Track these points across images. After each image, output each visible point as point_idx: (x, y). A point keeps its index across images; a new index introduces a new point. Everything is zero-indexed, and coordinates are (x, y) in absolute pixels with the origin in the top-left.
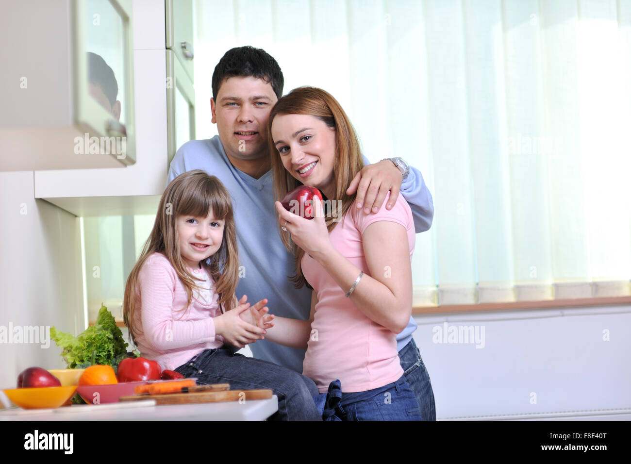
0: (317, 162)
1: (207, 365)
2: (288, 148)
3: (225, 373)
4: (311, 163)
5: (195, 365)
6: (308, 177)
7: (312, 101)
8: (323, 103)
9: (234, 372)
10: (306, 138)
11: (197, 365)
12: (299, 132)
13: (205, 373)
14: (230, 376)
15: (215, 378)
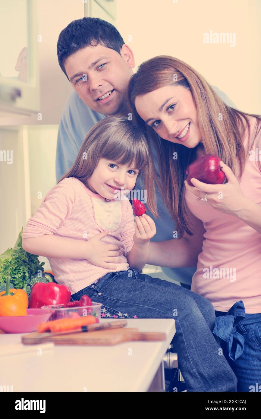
0: (190, 124)
2: (159, 121)
4: (186, 127)
5: (96, 287)
6: (188, 140)
7: (161, 72)
8: (173, 69)
10: (172, 107)
11: (98, 287)
12: (163, 105)
13: (104, 295)
14: (126, 299)
15: (113, 301)
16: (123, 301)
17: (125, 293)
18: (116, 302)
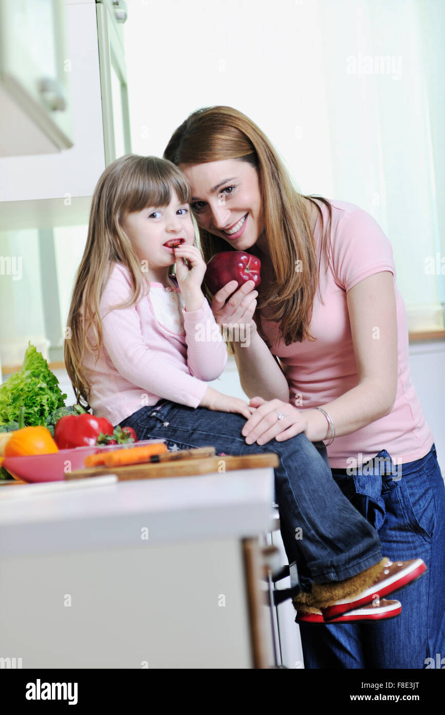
0: (247, 215)
1: (175, 415)
3: (200, 425)
4: (242, 218)
5: (159, 414)
9: (212, 423)
10: (228, 189)
11: (162, 415)
12: (218, 186)
13: (173, 426)
14: (207, 428)
15: (187, 432)
16: (203, 431)
17: (204, 419)
18: (192, 433)
